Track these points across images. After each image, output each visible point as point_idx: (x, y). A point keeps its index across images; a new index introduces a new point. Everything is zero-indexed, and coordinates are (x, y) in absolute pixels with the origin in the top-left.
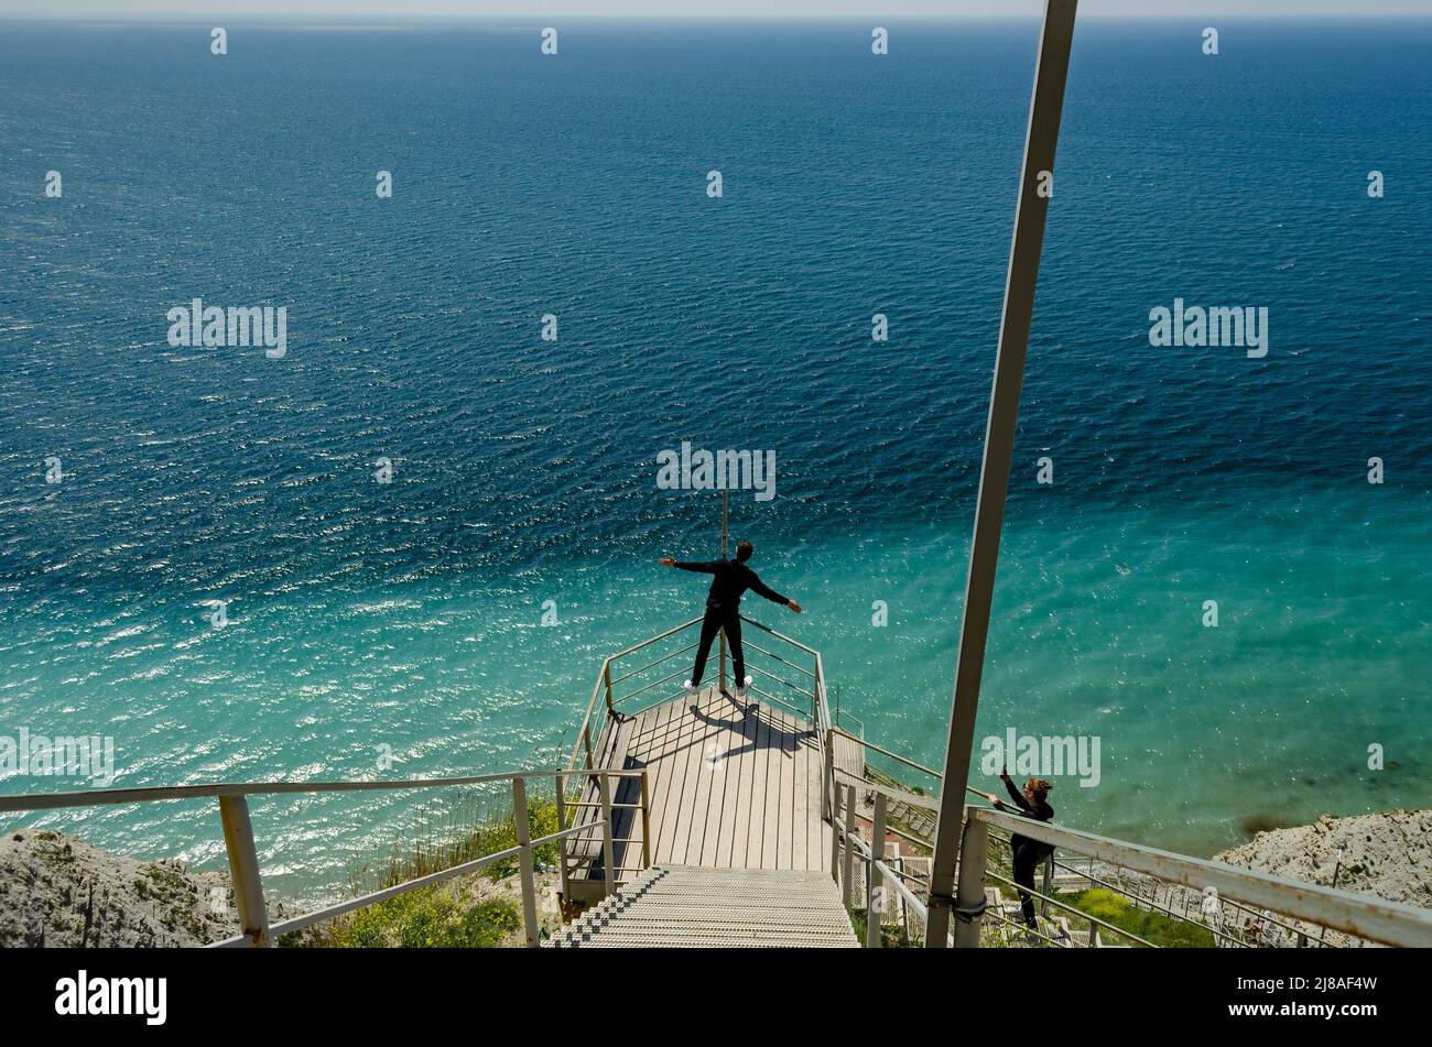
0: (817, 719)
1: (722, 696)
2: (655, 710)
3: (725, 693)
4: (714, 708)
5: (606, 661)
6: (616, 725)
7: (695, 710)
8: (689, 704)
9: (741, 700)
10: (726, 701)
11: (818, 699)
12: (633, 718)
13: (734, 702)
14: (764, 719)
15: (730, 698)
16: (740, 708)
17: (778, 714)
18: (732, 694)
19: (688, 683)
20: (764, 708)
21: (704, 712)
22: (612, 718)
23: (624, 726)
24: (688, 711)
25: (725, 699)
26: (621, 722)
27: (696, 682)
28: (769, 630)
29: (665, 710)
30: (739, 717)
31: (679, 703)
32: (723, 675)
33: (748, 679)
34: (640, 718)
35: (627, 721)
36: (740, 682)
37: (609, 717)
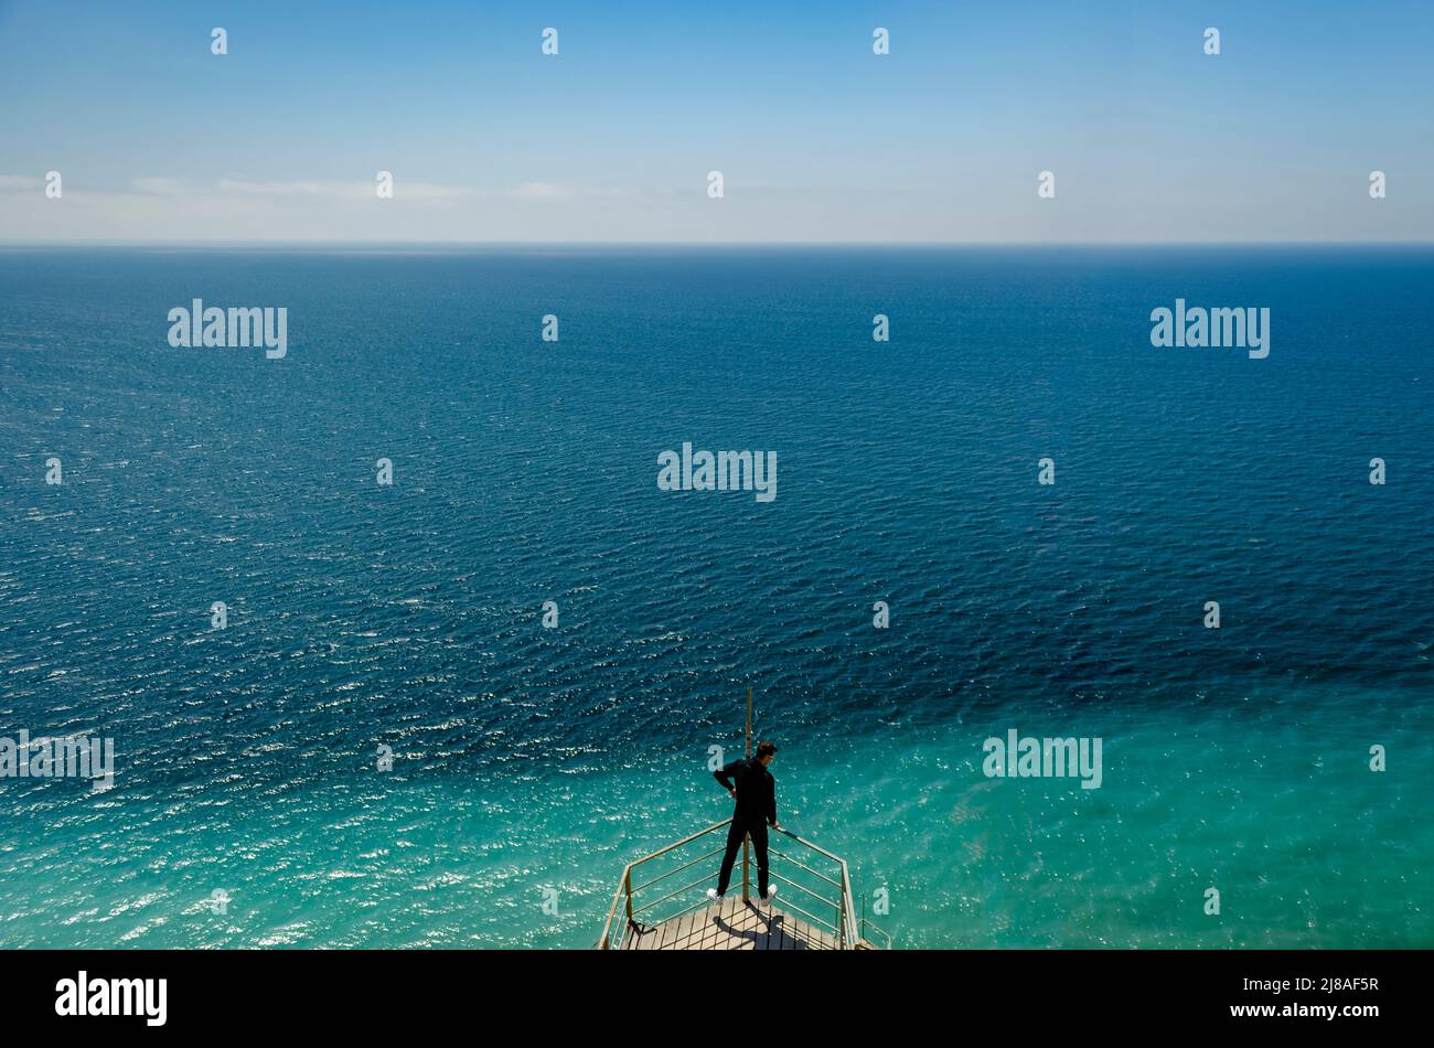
0: (843, 933)
1: (744, 906)
2: (677, 921)
3: (748, 904)
4: (737, 919)
5: (627, 867)
6: (636, 937)
7: (718, 921)
8: (712, 915)
9: (765, 910)
10: (750, 912)
11: (844, 911)
12: (653, 930)
13: (757, 913)
14: (789, 931)
15: (753, 908)
16: (764, 920)
17: (803, 927)
18: (755, 904)
19: (712, 892)
20: (789, 920)
21: (728, 922)
22: (632, 929)
23: (644, 937)
24: (710, 922)
25: (749, 910)
26: (641, 933)
27: (721, 891)
28: (794, 837)
29: (686, 921)
30: (762, 929)
31: (701, 914)
32: (746, 884)
33: (772, 889)
34: (660, 929)
35: (648, 932)
36: (763, 892)
37: (629, 928)
